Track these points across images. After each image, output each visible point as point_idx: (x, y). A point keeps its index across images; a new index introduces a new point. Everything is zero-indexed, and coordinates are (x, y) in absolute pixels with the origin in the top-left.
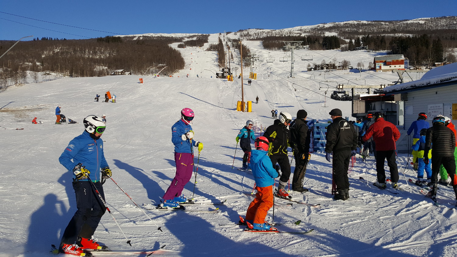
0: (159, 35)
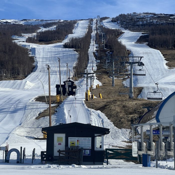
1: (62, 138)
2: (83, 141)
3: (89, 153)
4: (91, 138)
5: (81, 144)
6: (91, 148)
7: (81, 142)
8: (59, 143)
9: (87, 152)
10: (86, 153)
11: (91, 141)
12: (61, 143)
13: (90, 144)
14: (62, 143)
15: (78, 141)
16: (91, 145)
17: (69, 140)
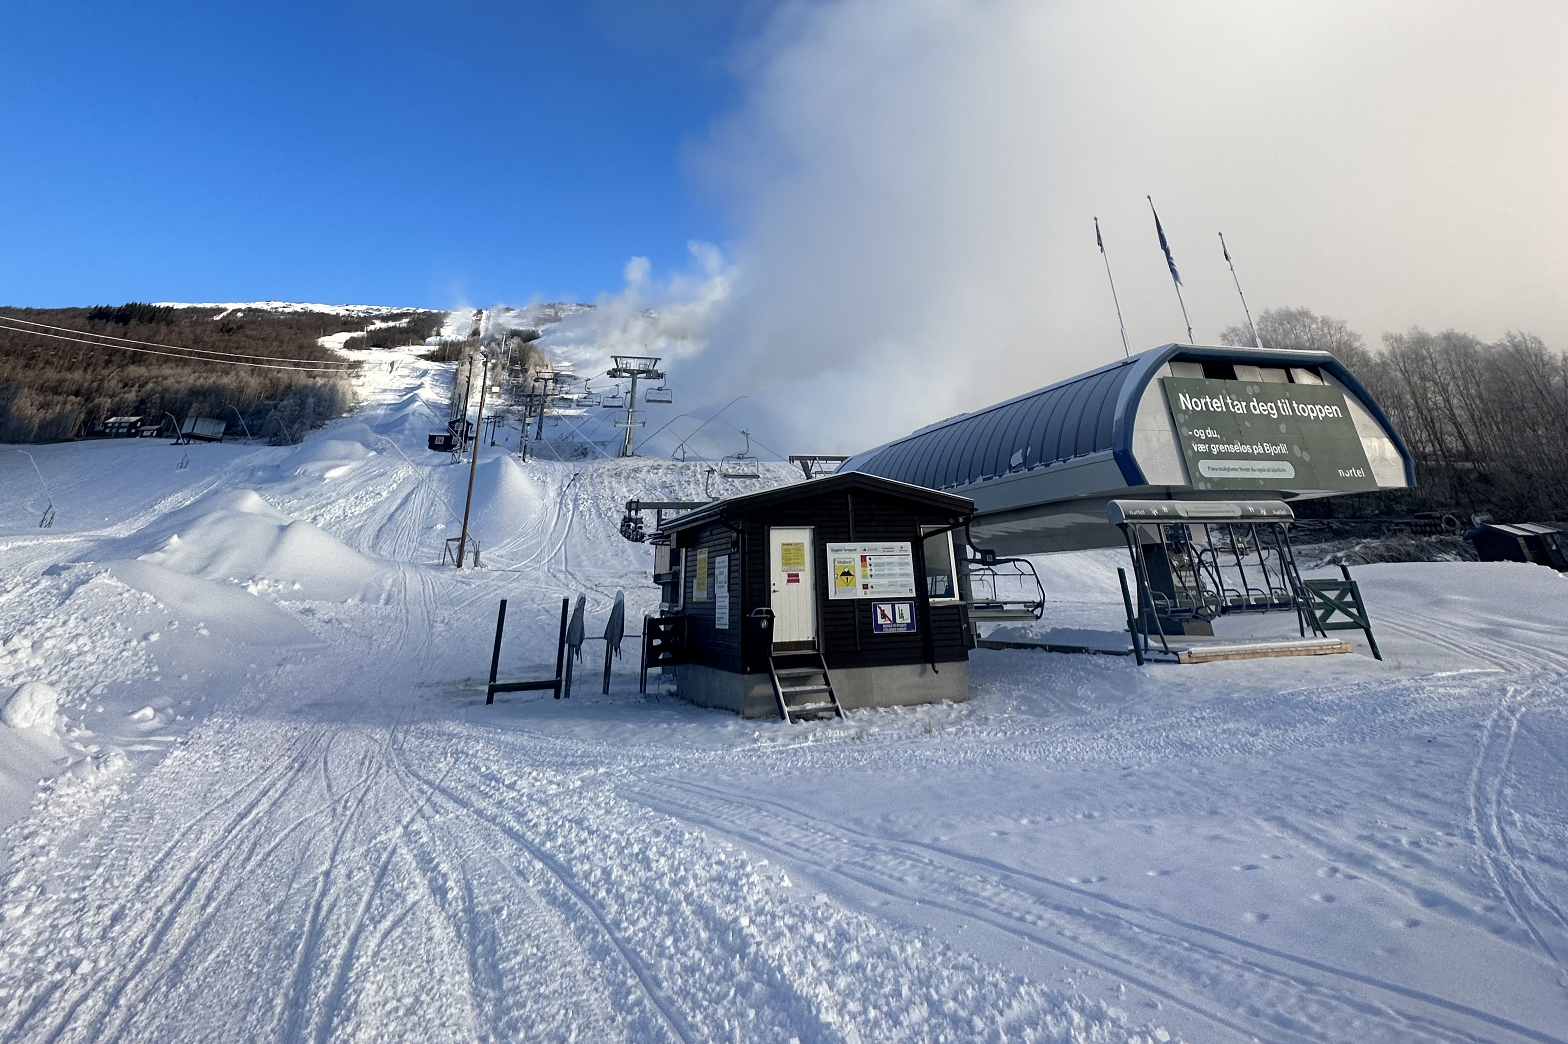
0: (298, 307)
1: (799, 547)
2: (885, 559)
3: (909, 621)
4: (909, 544)
5: (877, 575)
6: (914, 595)
7: (877, 565)
8: (789, 575)
9: (902, 617)
10: (898, 620)
11: (910, 559)
12: (797, 575)
13: (908, 575)
14: (800, 574)
15: (863, 558)
16: (912, 580)
17: (830, 556)
